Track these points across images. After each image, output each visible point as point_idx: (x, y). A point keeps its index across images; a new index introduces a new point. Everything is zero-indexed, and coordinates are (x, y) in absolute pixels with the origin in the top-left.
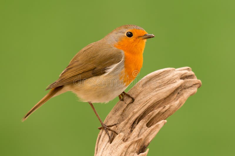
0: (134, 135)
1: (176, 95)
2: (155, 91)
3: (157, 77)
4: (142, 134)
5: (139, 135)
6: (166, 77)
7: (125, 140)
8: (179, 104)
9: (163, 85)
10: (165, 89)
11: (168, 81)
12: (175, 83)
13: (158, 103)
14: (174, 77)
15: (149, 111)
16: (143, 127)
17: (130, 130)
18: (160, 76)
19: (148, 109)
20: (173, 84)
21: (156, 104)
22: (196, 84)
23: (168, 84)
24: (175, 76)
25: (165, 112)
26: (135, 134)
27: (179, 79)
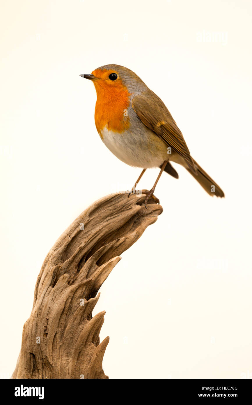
0: (82, 276)
1: (132, 225)
2: (106, 220)
3: (108, 203)
4: (91, 274)
5: (88, 276)
6: (119, 202)
7: (71, 282)
8: (136, 236)
9: (116, 213)
10: (118, 218)
11: (121, 207)
12: (130, 210)
13: (110, 235)
14: (129, 202)
15: (100, 246)
16: (92, 266)
17: (76, 270)
18: (112, 201)
19: (98, 243)
20: (128, 211)
21: (107, 236)
22: (156, 210)
23: (122, 211)
24: (131, 201)
25: (119, 246)
26: (83, 274)
27: (135, 205)
